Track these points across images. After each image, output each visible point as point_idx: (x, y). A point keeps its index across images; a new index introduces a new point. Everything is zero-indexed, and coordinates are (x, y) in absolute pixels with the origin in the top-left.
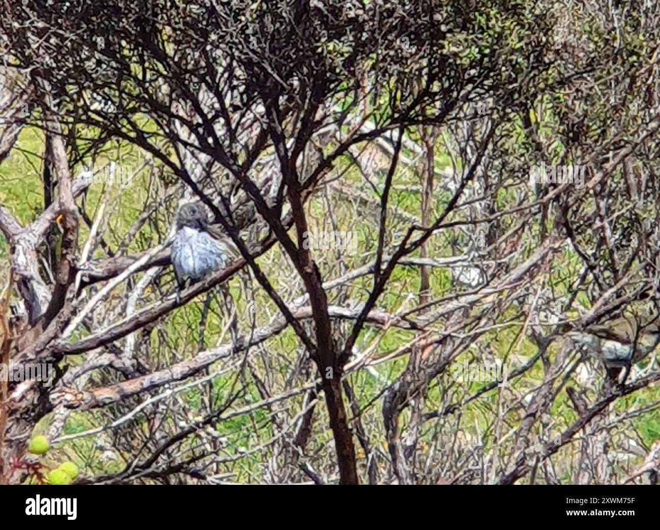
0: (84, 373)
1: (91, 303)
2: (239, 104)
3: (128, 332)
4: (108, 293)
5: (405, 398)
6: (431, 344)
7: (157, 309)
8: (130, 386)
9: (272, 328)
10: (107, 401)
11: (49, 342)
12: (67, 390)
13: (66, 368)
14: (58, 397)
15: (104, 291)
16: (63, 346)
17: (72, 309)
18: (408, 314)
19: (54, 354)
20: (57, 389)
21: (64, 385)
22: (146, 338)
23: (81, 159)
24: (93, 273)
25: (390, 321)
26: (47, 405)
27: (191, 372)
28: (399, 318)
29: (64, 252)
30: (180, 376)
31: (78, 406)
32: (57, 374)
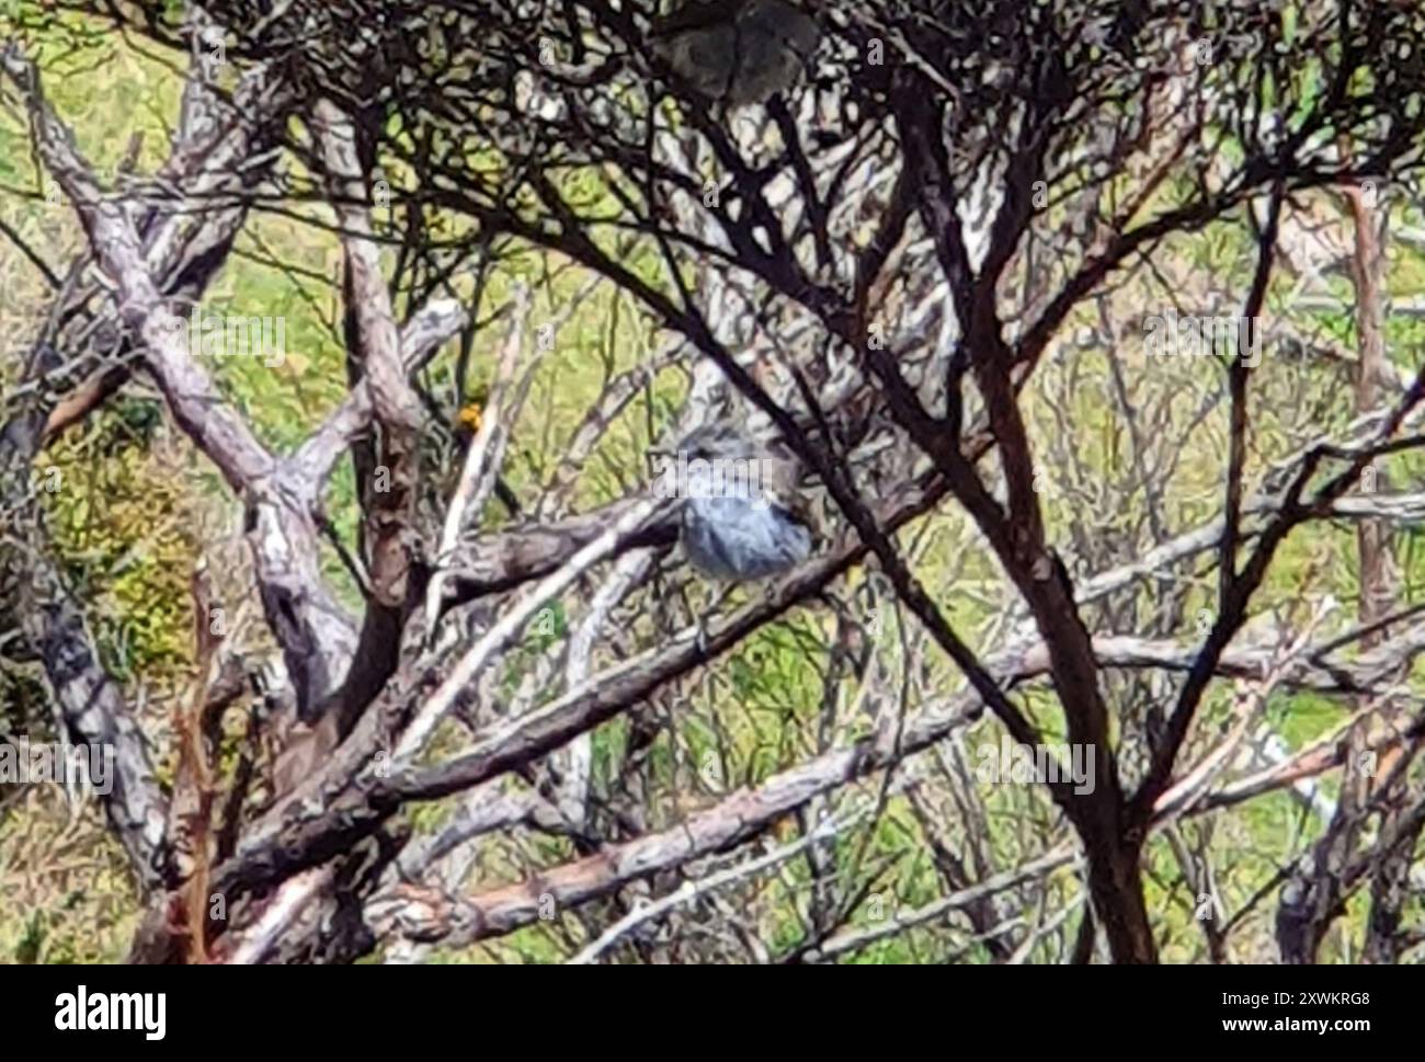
1: (474, 658)
2: (838, 128)
3: (571, 733)
4: (520, 629)
7: (646, 671)
9: (960, 704)
11: (360, 768)
12: (412, 892)
13: (403, 839)
14: (389, 913)
15: (506, 626)
16: (398, 777)
17: (418, 676)
18: (1328, 649)
19: (372, 801)
20: (384, 891)
21: (404, 879)
24: (468, 573)
25: (1277, 673)
26: (359, 936)
27: (748, 829)
28: (1304, 662)
29: (387, 518)
30: (718, 842)
31: (442, 936)
32: (382, 848)
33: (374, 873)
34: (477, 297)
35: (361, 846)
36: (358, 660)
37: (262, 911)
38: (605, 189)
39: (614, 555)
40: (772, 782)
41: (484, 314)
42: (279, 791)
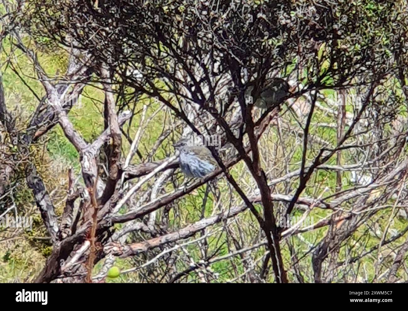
0: (125, 234)
2: (217, 72)
5: (326, 252)
6: (342, 219)
8: (154, 242)
9: (240, 208)
10: (139, 251)
11: (105, 215)
12: (114, 244)
13: (114, 231)
14: (109, 249)
16: (114, 218)
17: (119, 195)
18: (325, 199)
20: (108, 244)
21: (113, 241)
22: (166, 214)
23: (127, 104)
24: (131, 173)
25: (314, 204)
26: (102, 254)
27: (191, 234)
28: (319, 202)
29: (113, 159)
30: (184, 236)
31: (121, 255)
32: (108, 235)
33: (106, 240)
34: (134, 108)
35: (104, 233)
36: (105, 191)
37: (81, 247)
38: (165, 84)
39: (164, 170)
40: (197, 223)
41: (136, 111)
42: (85, 220)
